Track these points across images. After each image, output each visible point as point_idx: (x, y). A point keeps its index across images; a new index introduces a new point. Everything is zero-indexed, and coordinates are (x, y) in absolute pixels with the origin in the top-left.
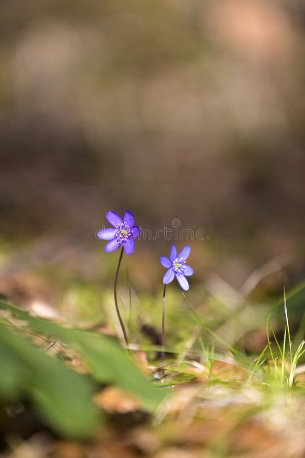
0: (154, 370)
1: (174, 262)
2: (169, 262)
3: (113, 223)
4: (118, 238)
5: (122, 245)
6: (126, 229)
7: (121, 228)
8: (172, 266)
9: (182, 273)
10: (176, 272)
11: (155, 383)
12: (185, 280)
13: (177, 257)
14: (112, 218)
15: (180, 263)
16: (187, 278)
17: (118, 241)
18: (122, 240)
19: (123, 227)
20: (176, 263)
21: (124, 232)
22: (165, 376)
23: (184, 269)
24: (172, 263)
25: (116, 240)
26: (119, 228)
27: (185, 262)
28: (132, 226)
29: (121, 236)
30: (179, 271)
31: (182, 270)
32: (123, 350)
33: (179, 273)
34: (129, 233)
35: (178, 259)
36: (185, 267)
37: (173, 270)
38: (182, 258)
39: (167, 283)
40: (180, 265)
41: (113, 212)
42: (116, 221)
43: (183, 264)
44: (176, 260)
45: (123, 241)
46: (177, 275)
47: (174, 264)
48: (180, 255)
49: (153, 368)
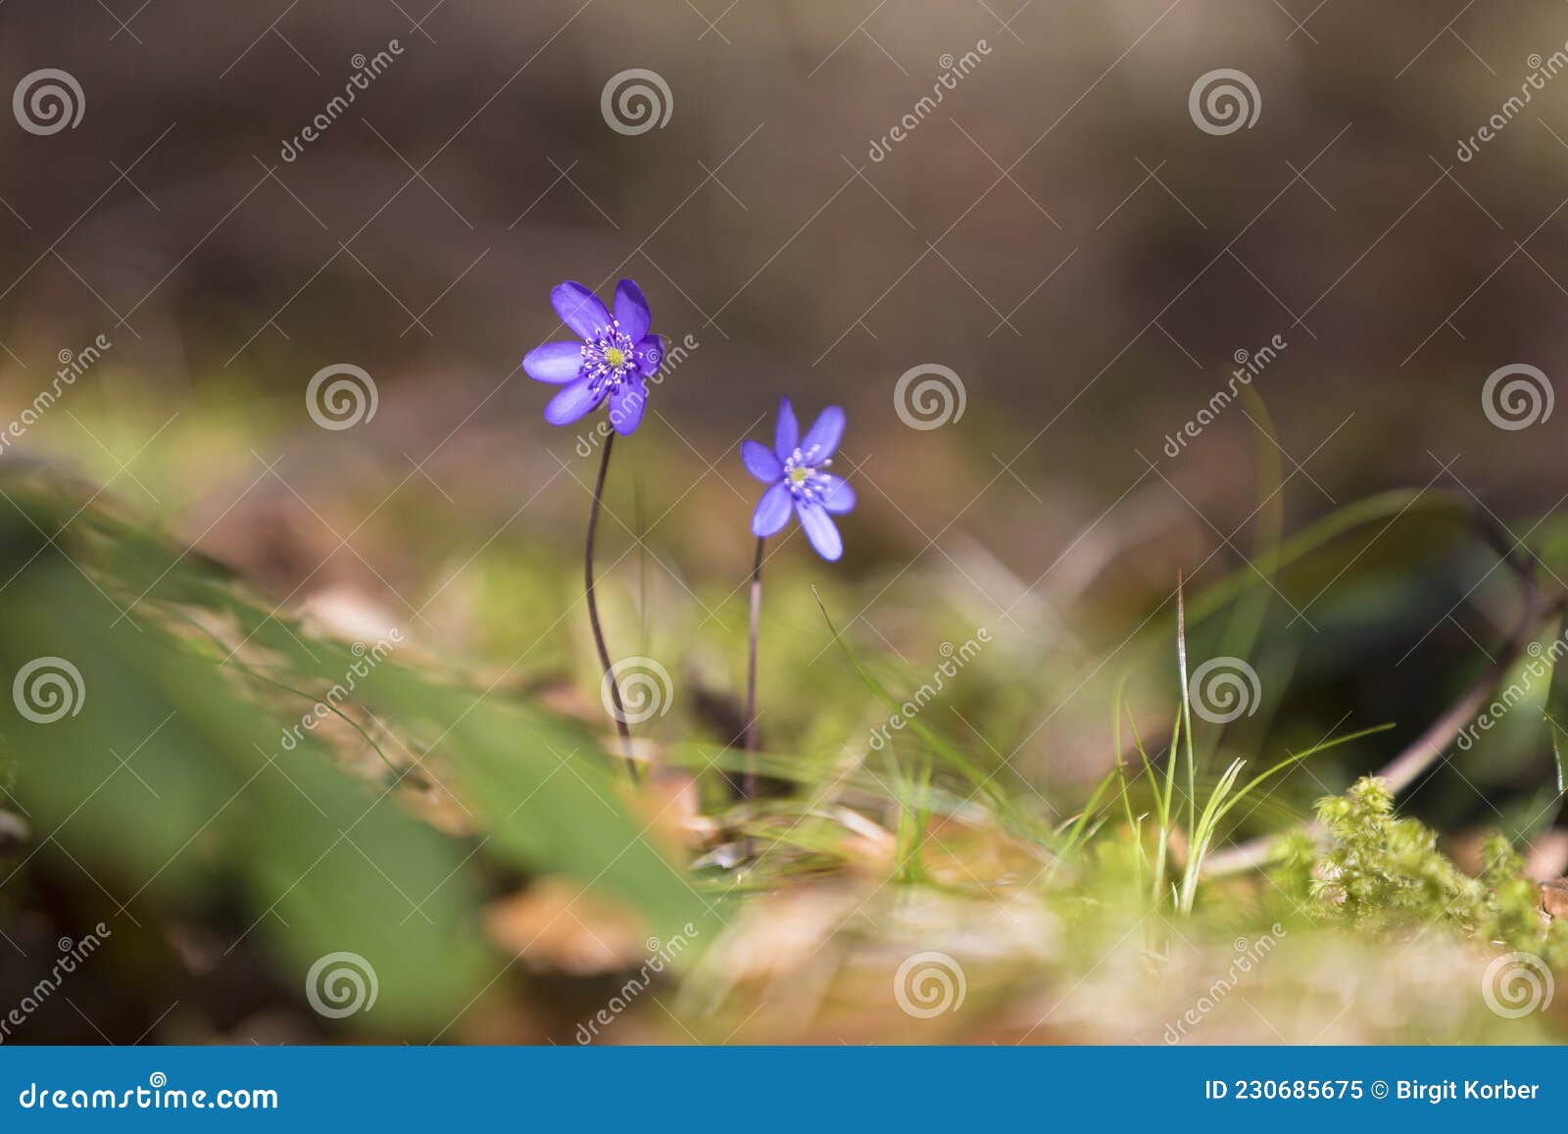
0: (709, 836)
1: (789, 461)
2: (771, 461)
3: (576, 323)
4: (592, 377)
5: (606, 401)
6: (621, 346)
7: (603, 342)
8: (784, 476)
9: (817, 499)
10: (796, 498)
11: (714, 881)
12: (828, 525)
13: (799, 444)
14: (573, 308)
15: (809, 466)
16: (836, 518)
17: (591, 387)
18: (608, 383)
19: (611, 339)
20: (797, 465)
21: (615, 355)
22: (748, 859)
23: (825, 485)
24: (782, 465)
25: (587, 383)
26: (597, 342)
27: (828, 462)
28: (642, 336)
29: (602, 368)
30: (808, 493)
31: (819, 488)
32: (606, 760)
33: (808, 501)
34: (629, 361)
35: (804, 451)
36: (826, 478)
37: (788, 488)
38: (816, 448)
39: (766, 533)
40: (811, 472)
41: (576, 287)
42: (589, 318)
43: (822, 470)
44: (797, 454)
45: (608, 388)
46: (800, 506)
47: (790, 467)
48: (810, 438)
49: (705, 826)
